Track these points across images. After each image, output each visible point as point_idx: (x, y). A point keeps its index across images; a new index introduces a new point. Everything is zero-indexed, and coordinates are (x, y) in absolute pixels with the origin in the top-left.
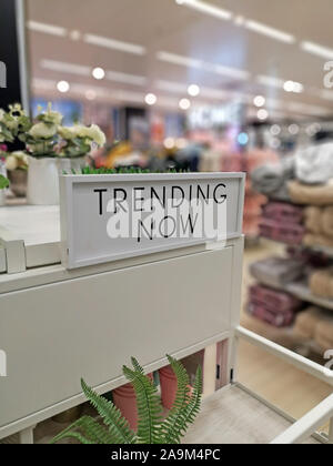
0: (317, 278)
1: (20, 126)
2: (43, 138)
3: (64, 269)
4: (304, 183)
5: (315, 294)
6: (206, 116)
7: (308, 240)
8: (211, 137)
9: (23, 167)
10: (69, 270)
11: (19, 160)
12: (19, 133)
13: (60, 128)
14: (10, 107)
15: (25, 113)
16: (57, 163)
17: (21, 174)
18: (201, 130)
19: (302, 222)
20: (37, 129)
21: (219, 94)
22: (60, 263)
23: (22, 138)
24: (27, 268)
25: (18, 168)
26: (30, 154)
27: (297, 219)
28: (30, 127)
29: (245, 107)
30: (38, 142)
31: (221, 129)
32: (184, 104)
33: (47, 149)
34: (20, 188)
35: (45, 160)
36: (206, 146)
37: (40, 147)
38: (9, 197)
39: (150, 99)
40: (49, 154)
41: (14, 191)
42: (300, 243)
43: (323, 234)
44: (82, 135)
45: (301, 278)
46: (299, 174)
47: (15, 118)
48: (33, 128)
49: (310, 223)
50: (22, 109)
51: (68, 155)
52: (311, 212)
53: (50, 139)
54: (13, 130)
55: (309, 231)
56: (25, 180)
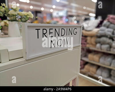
0: (90, 56)
1: (5, 11)
2: (13, 15)
3: (25, 60)
4: (86, 31)
5: (90, 60)
6: (58, 14)
7: (88, 46)
8: (58, 20)
9: (7, 25)
10: (26, 60)
11: (5, 23)
12: (5, 13)
13: (19, 12)
14: (2, 4)
15: (6, 7)
16: (18, 23)
17: (6, 28)
18: (56, 18)
19: (86, 41)
20: (11, 12)
21: (61, 8)
22: (23, 57)
23: (6, 15)
24: (10, 60)
25: (5, 25)
26: (9, 20)
27: (85, 40)
28: (9, 11)
29: (67, 12)
30: (12, 16)
31: (61, 17)
32: (51, 11)
33: (14, 19)
34: (6, 32)
35: (14, 22)
36: (58, 22)
37: (12, 18)
38: (2, 35)
39: (42, 9)
40: (15, 20)
41: (4, 33)
42: (86, 47)
43: (92, 44)
44: (26, 15)
45: (86, 56)
46: (85, 28)
47: (3, 8)
48: (10, 11)
49: (88, 41)
50: (6, 5)
51: (22, 21)
52: (89, 38)
53: (16, 15)
54: (3, 12)
55: (88, 43)
56: (7, 29)
